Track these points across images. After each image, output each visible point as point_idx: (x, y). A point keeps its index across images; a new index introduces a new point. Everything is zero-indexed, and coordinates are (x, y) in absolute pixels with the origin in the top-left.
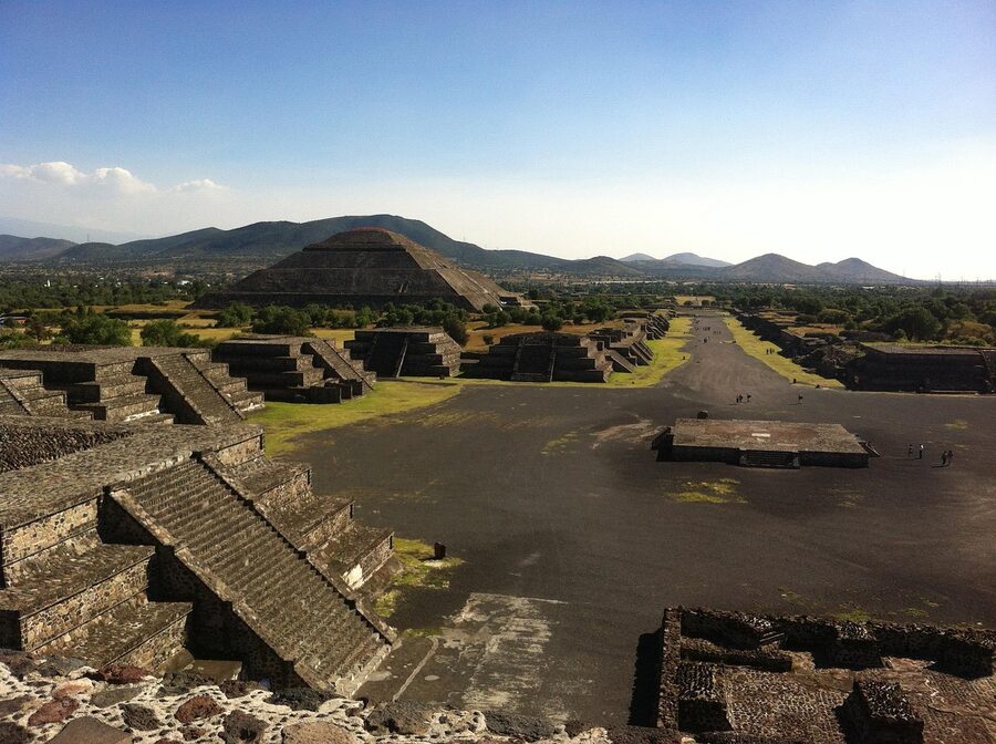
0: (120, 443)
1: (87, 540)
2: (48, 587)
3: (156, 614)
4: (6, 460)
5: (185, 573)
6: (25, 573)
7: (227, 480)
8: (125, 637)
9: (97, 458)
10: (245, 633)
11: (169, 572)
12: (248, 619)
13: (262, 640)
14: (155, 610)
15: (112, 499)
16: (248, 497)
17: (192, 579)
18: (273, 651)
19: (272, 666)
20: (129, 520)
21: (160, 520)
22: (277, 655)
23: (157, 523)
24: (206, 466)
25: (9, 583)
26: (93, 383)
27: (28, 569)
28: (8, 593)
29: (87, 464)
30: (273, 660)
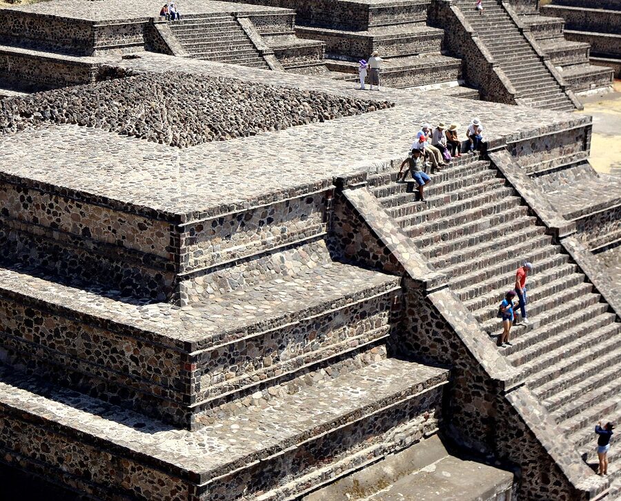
0: (371, 118)
1: (304, 254)
2: (236, 315)
3: (389, 379)
4: (209, 126)
5: (439, 325)
6: (209, 289)
7: (523, 192)
8: (338, 406)
9: (335, 136)
10: (520, 433)
11: (415, 320)
12: (527, 412)
13: (544, 450)
14: (388, 373)
15: (344, 199)
16: (552, 224)
17: (449, 337)
18: (558, 469)
19: (556, 492)
20: (365, 231)
21: (413, 240)
22: (565, 478)
23: (407, 244)
24: (493, 166)
25: (186, 301)
26: (364, 33)
27: (214, 284)
28: (182, 314)
29: (320, 142)
30: (557, 483)
